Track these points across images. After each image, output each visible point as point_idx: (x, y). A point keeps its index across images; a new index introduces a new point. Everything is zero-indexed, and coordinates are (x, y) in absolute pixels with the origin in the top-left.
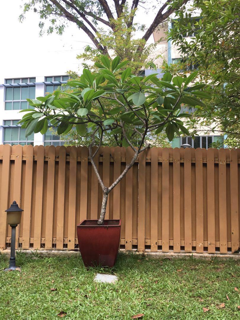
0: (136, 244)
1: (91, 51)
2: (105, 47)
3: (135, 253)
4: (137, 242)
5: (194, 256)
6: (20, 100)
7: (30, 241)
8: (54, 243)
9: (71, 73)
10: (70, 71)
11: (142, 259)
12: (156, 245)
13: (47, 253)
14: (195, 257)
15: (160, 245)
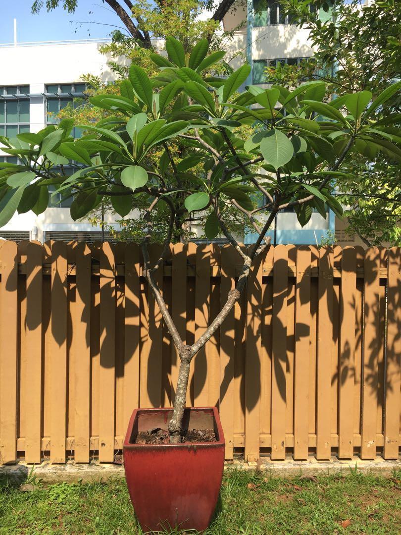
0: (242, 446)
1: (124, 42)
2: (147, 36)
3: (241, 468)
4: (243, 441)
5: (360, 468)
6: (5, 124)
7: (16, 448)
8: (69, 449)
9: (90, 79)
10: (89, 75)
11: (257, 479)
12: (282, 447)
13: (55, 473)
14: (362, 471)
15: (290, 445)
